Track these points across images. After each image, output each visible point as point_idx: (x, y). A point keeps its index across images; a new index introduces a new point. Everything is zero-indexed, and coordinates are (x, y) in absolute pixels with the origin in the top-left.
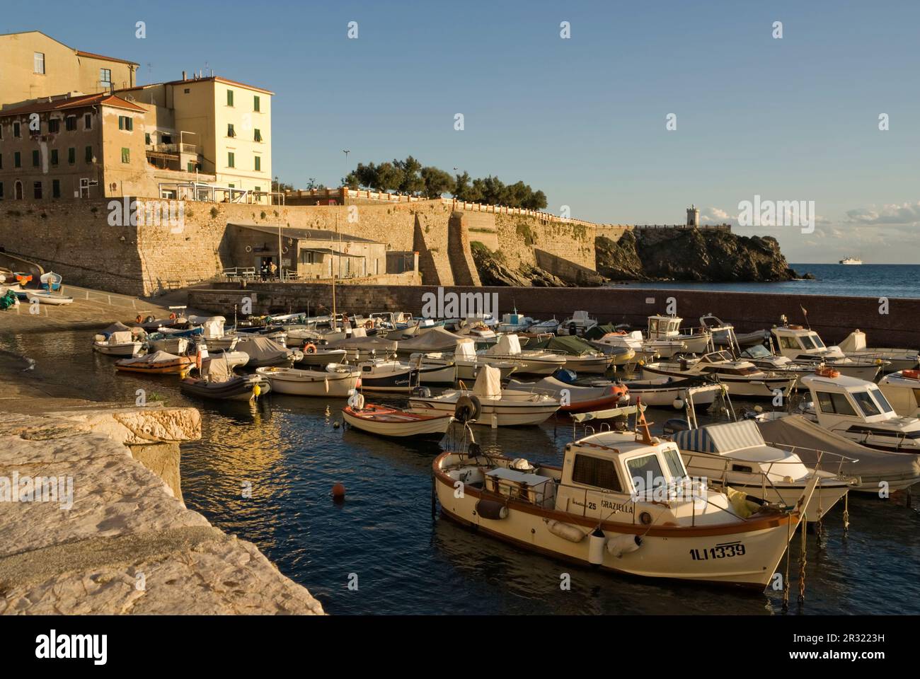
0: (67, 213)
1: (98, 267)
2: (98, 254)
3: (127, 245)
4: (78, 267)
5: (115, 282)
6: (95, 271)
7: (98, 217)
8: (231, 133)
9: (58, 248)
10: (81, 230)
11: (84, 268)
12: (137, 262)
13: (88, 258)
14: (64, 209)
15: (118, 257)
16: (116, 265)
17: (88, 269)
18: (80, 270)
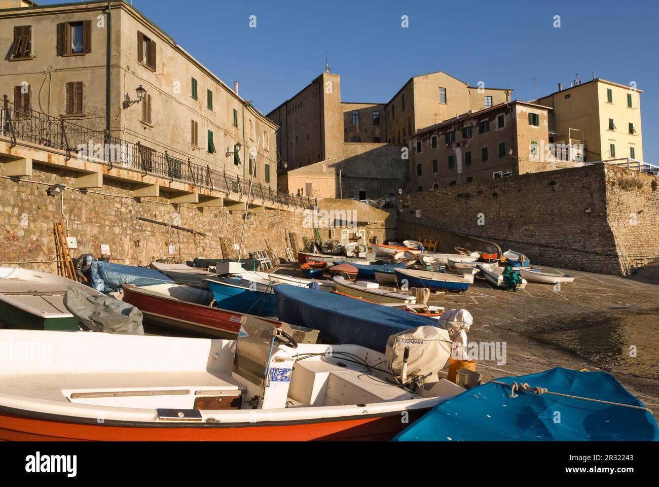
0: (521, 189)
1: (557, 243)
2: (557, 230)
3: (594, 217)
4: (534, 244)
5: (580, 259)
6: (554, 247)
7: (556, 190)
8: (611, 126)
9: (510, 226)
10: (536, 206)
11: (541, 245)
12: (608, 237)
13: (545, 235)
14: (516, 186)
15: (583, 232)
16: (580, 240)
17: (547, 247)
18: (537, 248)
